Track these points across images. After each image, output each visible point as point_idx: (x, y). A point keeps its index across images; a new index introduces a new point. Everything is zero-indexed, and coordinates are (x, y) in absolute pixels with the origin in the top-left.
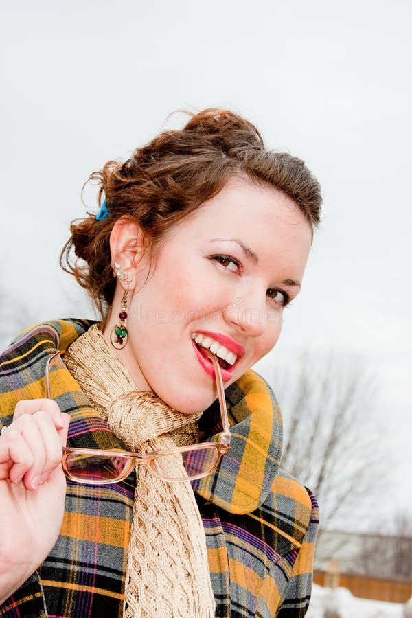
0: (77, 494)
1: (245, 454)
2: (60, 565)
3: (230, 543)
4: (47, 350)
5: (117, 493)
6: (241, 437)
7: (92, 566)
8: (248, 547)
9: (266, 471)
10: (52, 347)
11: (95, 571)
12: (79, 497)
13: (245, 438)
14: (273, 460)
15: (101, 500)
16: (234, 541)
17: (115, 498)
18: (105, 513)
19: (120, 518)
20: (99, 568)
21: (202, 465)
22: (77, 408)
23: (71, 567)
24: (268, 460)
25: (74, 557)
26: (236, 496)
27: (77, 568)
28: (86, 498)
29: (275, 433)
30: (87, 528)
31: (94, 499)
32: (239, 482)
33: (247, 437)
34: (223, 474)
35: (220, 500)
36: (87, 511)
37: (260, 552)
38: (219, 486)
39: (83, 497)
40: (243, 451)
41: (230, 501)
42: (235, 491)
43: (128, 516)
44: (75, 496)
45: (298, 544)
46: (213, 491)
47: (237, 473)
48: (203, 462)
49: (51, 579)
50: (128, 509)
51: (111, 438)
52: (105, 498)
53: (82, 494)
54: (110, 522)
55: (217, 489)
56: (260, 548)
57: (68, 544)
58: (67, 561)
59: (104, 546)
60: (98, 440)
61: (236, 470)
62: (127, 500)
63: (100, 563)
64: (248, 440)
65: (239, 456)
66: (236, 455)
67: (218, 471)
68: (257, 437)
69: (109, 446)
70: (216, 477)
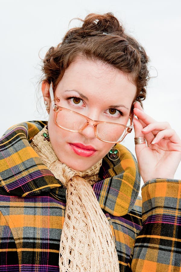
0: (38, 206)
1: (121, 187)
2: (32, 241)
5: (58, 204)
6: (119, 179)
7: (47, 239)
9: (132, 196)
11: (49, 242)
12: (39, 207)
13: (121, 180)
14: (136, 190)
15: (50, 208)
17: (57, 206)
18: (52, 214)
19: (60, 216)
20: (50, 240)
21: (100, 192)
22: (36, 165)
23: (37, 241)
24: (133, 190)
25: (38, 236)
26: (116, 207)
27: (40, 241)
28: (43, 208)
29: (137, 177)
30: (44, 222)
31: (46, 208)
32: (118, 200)
33: (122, 179)
34: (110, 196)
35: (108, 209)
36: (43, 214)
38: (108, 203)
39: (41, 208)
40: (120, 185)
41: (113, 210)
42: (116, 205)
43: (63, 214)
44: (37, 207)
46: (105, 204)
47: (117, 196)
48: (100, 191)
49: (28, 248)
50: (63, 211)
51: (53, 179)
52: (52, 207)
53: (40, 206)
54: (55, 218)
55: (107, 204)
57: (34, 230)
58: (34, 239)
59: (52, 229)
60: (47, 180)
61: (117, 195)
62: (63, 207)
63: (51, 238)
64: (123, 180)
65: (118, 188)
66: (116, 187)
67: (108, 195)
68: (128, 178)
69: (52, 183)
70: (106, 198)
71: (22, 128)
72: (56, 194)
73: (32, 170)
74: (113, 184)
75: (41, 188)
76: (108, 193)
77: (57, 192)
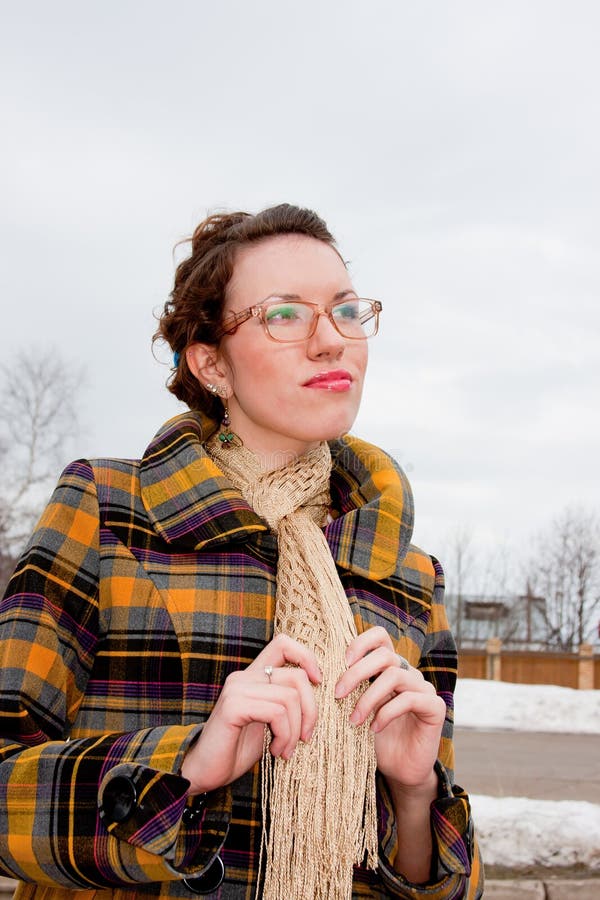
0: (222, 572)
1: (379, 524)
2: (208, 639)
3: (365, 608)
4: (190, 441)
5: (259, 570)
6: (373, 509)
7: (238, 638)
8: (382, 611)
9: (401, 537)
10: (195, 438)
11: (241, 643)
12: (224, 575)
13: (376, 510)
14: (406, 526)
15: (245, 576)
16: (368, 607)
17: (257, 574)
18: (248, 589)
19: (262, 593)
20: (244, 639)
21: (339, 539)
22: (219, 491)
23: (218, 641)
24: (401, 526)
25: (220, 631)
26: (373, 563)
27: (224, 641)
28: (231, 576)
29: (405, 502)
30: (231, 603)
31: (238, 576)
32: (375, 550)
33: (379, 509)
34: (359, 544)
35: (359, 568)
36: (231, 588)
37: (393, 616)
38: (357, 556)
39: (228, 576)
40: (376, 521)
41: (368, 569)
42: (372, 559)
43: (269, 590)
44: (220, 575)
45: (428, 606)
46: (351, 561)
47: (372, 543)
48: (340, 536)
49: (201, 652)
50: (269, 584)
51: (253, 516)
52: (248, 575)
53: (227, 572)
54: (253, 596)
55: (355, 559)
56: (393, 612)
57: (214, 620)
58: (214, 635)
59: (248, 619)
60: (241, 518)
61: (371, 539)
62: (268, 576)
63: (245, 635)
64: (380, 511)
65: (373, 526)
66: (369, 526)
67: (354, 542)
68: (389, 507)
69: (251, 523)
70: (353, 548)
71: (191, 423)
72: (256, 546)
73: (211, 501)
74: (361, 520)
75: (229, 533)
76: (354, 538)
77: (259, 542)
